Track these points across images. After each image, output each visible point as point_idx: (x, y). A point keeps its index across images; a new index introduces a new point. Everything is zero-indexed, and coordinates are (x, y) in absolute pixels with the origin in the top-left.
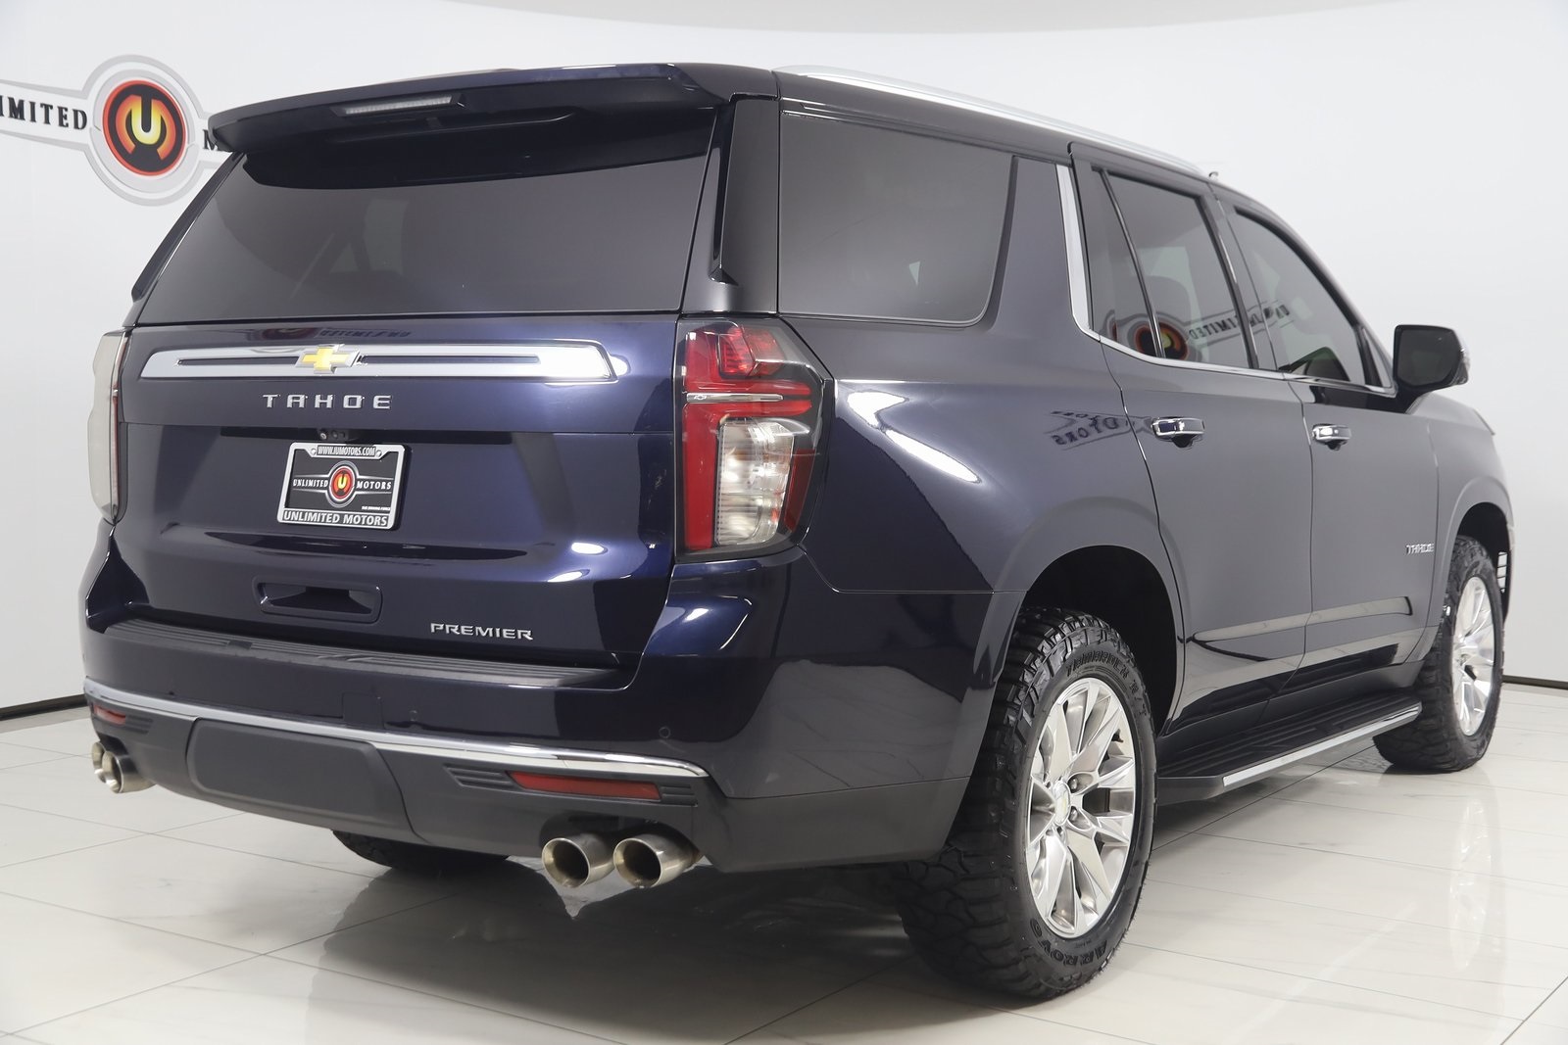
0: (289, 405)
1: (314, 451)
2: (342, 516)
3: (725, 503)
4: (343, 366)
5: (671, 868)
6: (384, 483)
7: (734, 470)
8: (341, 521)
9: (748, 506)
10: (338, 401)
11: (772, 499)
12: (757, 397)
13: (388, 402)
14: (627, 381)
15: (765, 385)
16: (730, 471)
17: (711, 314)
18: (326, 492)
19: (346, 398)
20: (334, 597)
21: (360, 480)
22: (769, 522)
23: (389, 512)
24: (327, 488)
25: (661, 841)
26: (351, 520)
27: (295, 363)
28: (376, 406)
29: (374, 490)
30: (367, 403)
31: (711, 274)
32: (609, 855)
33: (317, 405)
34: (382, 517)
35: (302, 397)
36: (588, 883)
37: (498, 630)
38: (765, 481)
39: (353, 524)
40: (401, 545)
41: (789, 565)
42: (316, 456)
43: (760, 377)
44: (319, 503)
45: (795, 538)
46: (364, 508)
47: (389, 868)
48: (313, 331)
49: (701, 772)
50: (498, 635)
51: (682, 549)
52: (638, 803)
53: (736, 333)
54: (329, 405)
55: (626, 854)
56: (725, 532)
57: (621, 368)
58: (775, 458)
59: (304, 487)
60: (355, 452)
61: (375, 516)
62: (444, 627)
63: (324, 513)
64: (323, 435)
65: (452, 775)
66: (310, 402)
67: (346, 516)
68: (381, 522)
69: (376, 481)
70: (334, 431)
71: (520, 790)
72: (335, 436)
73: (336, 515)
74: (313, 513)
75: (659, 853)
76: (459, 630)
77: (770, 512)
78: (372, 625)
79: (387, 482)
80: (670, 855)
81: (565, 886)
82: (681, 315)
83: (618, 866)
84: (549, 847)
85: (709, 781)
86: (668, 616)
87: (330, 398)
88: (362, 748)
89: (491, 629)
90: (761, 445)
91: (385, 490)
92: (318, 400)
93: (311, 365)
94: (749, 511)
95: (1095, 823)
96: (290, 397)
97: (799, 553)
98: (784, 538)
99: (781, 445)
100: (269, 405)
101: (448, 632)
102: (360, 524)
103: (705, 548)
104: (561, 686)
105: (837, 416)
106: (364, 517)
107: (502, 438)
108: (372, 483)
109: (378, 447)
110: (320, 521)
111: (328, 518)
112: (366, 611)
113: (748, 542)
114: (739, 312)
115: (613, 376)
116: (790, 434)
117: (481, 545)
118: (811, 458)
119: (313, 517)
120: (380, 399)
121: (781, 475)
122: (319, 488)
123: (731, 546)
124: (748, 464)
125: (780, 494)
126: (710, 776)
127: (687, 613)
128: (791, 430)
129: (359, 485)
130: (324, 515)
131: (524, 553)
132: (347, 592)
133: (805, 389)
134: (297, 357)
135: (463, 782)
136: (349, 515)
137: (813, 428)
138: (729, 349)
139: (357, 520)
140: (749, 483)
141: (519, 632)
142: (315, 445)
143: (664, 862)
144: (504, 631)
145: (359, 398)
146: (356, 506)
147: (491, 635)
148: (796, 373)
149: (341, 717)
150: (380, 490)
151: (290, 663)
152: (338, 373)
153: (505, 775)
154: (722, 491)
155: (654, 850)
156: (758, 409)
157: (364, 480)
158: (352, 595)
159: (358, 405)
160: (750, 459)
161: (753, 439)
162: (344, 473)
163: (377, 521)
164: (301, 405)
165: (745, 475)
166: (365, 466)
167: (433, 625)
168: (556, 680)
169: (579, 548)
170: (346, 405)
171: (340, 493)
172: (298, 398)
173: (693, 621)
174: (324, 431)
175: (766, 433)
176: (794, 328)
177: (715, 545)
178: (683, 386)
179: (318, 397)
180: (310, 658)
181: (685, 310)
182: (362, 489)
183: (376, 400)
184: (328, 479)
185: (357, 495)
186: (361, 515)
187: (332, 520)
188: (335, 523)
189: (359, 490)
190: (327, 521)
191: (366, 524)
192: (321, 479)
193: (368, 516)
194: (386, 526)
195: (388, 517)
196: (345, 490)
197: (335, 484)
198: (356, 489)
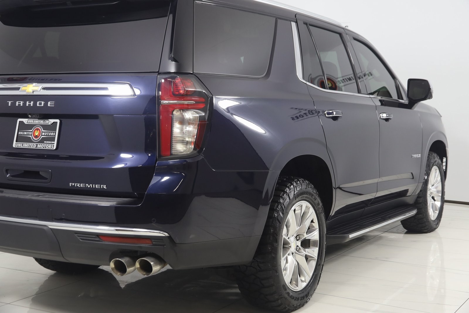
0: (17, 105)
1: (26, 122)
2: (37, 145)
3: (175, 140)
4: (37, 91)
5: (156, 269)
6: (52, 133)
7: (178, 128)
8: (37, 147)
9: (183, 140)
10: (35, 104)
11: (192, 138)
12: (186, 102)
13: (53, 104)
14: (140, 97)
15: (189, 98)
16: (177, 129)
17: (170, 73)
18: (31, 136)
19: (38, 103)
20: (35, 174)
21: (44, 132)
22: (191, 146)
23: (54, 143)
24: (31, 135)
25: (153, 259)
26: (40, 146)
27: (19, 90)
28: (49, 105)
29: (49, 135)
30: (46, 104)
31: (170, 58)
32: (134, 264)
33: (27, 105)
34: (52, 145)
35: (22, 102)
36: (126, 275)
37: (94, 185)
38: (189, 132)
39: (41, 148)
40: (59, 155)
41: (198, 161)
42: (27, 123)
43: (187, 95)
44: (29, 140)
45: (199, 152)
46: (45, 142)
47: (56, 272)
48: (26, 78)
49: (166, 234)
50: (94, 187)
51: (160, 156)
52: (145, 245)
53: (178, 80)
54: (32, 105)
55: (140, 264)
56: (175, 150)
57: (138, 92)
58: (192, 124)
59: (23, 135)
60: (42, 122)
61: (49, 145)
62: (75, 184)
63: (30, 144)
64: (30, 116)
65: (77, 237)
66: (25, 104)
67: (38, 145)
68: (51, 147)
69: (49, 132)
70: (34, 114)
71: (102, 242)
72: (34, 116)
73: (35, 145)
74: (26, 144)
75: (152, 263)
76: (80, 185)
77: (191, 143)
78: (48, 184)
79: (53, 133)
80: (156, 264)
81: (118, 275)
82: (159, 73)
83: (137, 268)
84: (113, 262)
85: (170, 238)
86: (155, 180)
87: (32, 102)
88: (45, 228)
89: (91, 185)
90: (187, 119)
91: (53, 136)
92: (28, 103)
93: (25, 91)
94: (183, 142)
95: (305, 251)
96: (17, 102)
97: (201, 157)
98: (195, 152)
99: (195, 119)
100: (10, 105)
101: (76, 186)
102: (44, 148)
103: (168, 155)
104: (117, 205)
105: (214, 109)
106: (45, 145)
107: (95, 117)
109: (50, 120)
110: (29, 147)
111: (32, 146)
112: (46, 179)
113: (183, 153)
114: (180, 72)
115: (135, 95)
116: (198, 115)
117: (87, 155)
118: (206, 123)
119: (26, 145)
120: (50, 103)
121: (195, 130)
122: (28, 135)
123: (177, 155)
124: (183, 126)
125: (194, 136)
126: (170, 236)
127: (162, 178)
128: (198, 114)
129: (43, 134)
130: (30, 145)
131: (103, 158)
132: (39, 172)
133: (203, 100)
134: (20, 88)
135: (82, 239)
136: (39, 145)
137: (206, 113)
138: (176, 85)
139: (42, 146)
140: (183, 132)
141: (102, 186)
142: (27, 120)
143: (154, 266)
144: (96, 185)
145: (43, 103)
146: (42, 141)
147: (91, 187)
148: (200, 94)
149: (37, 217)
150: (51, 135)
151: (18, 198)
152: (35, 93)
153: (96, 237)
154: (174, 135)
155: (150, 262)
156: (187, 107)
157: (45, 132)
158: (41, 173)
159: (42, 105)
160: (184, 124)
161: (185, 117)
162: (37, 129)
163: (50, 146)
164: (22, 105)
165: (182, 130)
166: (45, 127)
167: (70, 184)
168: (115, 202)
169: (123, 156)
170: (38, 105)
171: (36, 137)
172: (20, 103)
173: (164, 181)
174: (30, 114)
175: (189, 115)
176: (199, 78)
177: (171, 154)
178: (159, 98)
179: (28, 102)
180: (25, 196)
181: (160, 71)
182: (44, 135)
183: (49, 103)
184: (32, 132)
185: (42, 137)
186: (44, 145)
187: (33, 146)
188: (34, 148)
189: (43, 135)
190: (32, 147)
191: (46, 148)
192: (29, 132)
193: (47, 145)
194: (53, 148)
195: (54, 145)
196: (38, 136)
197: (34, 134)
198: (42, 135)
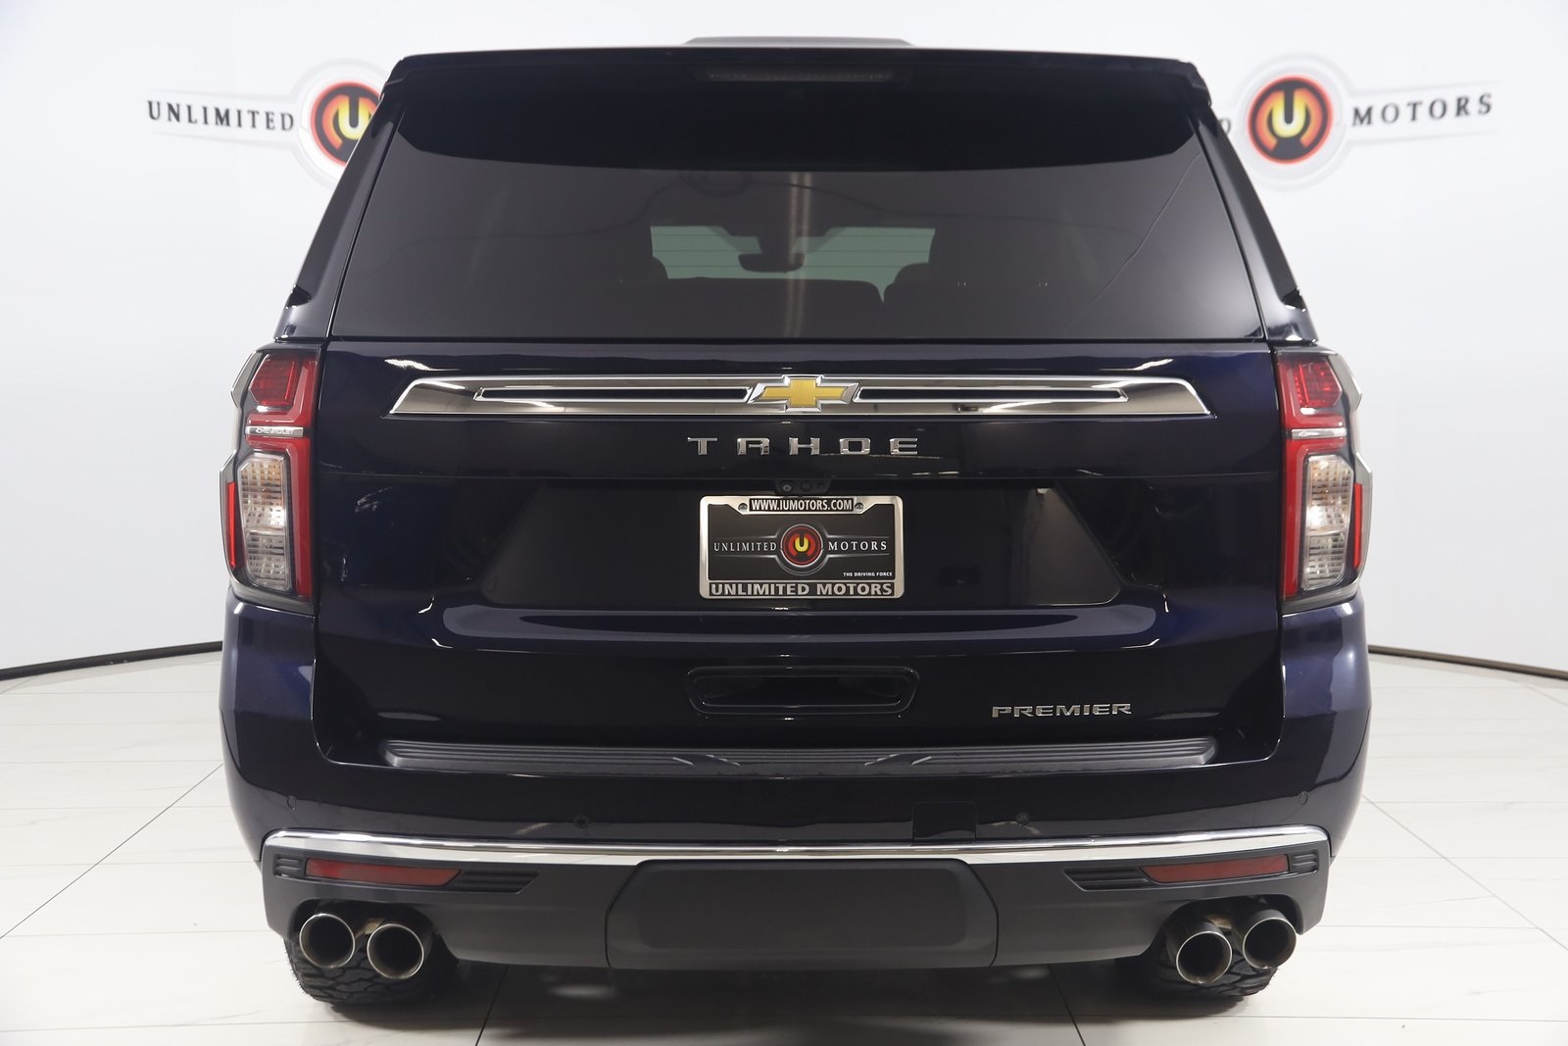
0: (741, 451)
1: (745, 507)
2: (813, 586)
6: (876, 543)
8: (813, 592)
10: (830, 446)
13: (913, 445)
18: (775, 556)
19: (843, 442)
21: (830, 540)
23: (893, 578)
24: (776, 552)
26: (826, 589)
28: (895, 451)
29: (859, 551)
30: (880, 448)
33: (792, 451)
35: (766, 441)
39: (834, 594)
42: (749, 513)
44: (766, 571)
46: (848, 574)
50: (1087, 713)
54: (814, 451)
59: (737, 553)
60: (818, 505)
61: (869, 584)
63: (781, 583)
64: (786, 488)
65: (1073, 882)
66: (780, 445)
67: (820, 586)
68: (882, 590)
69: (860, 541)
71: (1155, 886)
72: (808, 488)
73: (802, 585)
74: (761, 584)
79: (877, 540)
84: (1185, 944)
87: (815, 442)
91: (880, 551)
92: (794, 445)
96: (741, 441)
100: (703, 451)
101: (1016, 714)
102: (847, 594)
106: (852, 586)
108: (854, 543)
109: (857, 498)
110: (777, 595)
111: (790, 589)
119: (762, 589)
120: (900, 443)
122: (762, 552)
129: (833, 546)
130: (781, 586)
135: (1086, 887)
136: (824, 585)
139: (840, 590)
141: (1115, 706)
142: (744, 499)
145: (865, 442)
146: (833, 571)
147: (1077, 713)
150: (870, 551)
153: (1139, 872)
157: (840, 540)
159: (865, 451)
162: (802, 532)
164: (762, 450)
166: (838, 523)
167: (995, 709)
170: (844, 451)
171: (801, 558)
172: (758, 442)
174: (788, 481)
179: (793, 441)
182: (839, 551)
183: (894, 444)
184: (777, 541)
185: (830, 559)
186: (845, 584)
187: (796, 591)
188: (803, 595)
189: (833, 552)
190: (789, 593)
191: (856, 593)
192: (763, 541)
193: (858, 584)
194: (892, 594)
195: (893, 584)
196: (809, 554)
197: (790, 545)
198: (827, 552)
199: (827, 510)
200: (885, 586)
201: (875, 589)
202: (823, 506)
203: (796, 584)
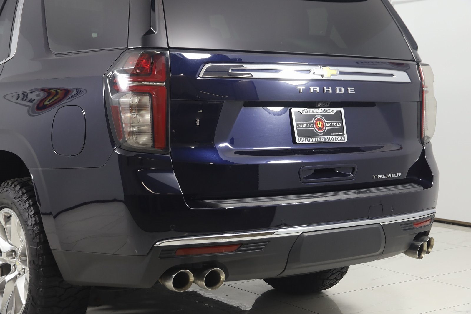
0: (311, 91)
1: (303, 112)
2: (325, 138)
8: (325, 140)
10: (334, 90)
18: (312, 128)
19: (338, 89)
21: (327, 123)
23: (344, 135)
24: (313, 127)
26: (329, 139)
28: (350, 92)
29: (334, 126)
34: (342, 137)
35: (318, 88)
39: (330, 141)
46: (333, 134)
50: (392, 176)
59: (303, 127)
60: (322, 111)
61: (339, 137)
62: (378, 176)
63: (316, 138)
68: (342, 139)
70: (324, 102)
73: (322, 138)
74: (312, 138)
76: (382, 176)
78: (353, 179)
79: (339, 123)
91: (339, 126)
96: (311, 88)
100: (302, 91)
101: (379, 178)
102: (333, 140)
106: (334, 138)
108: (333, 124)
109: (332, 109)
110: (316, 141)
111: (319, 140)
119: (312, 140)
120: (350, 89)
122: (310, 127)
129: (327, 125)
139: (331, 139)
141: (397, 174)
142: (303, 109)
145: (343, 89)
146: (329, 133)
150: (337, 126)
157: (329, 123)
164: (317, 92)
167: (374, 176)
171: (320, 129)
172: (316, 89)
179: (325, 88)
182: (329, 127)
184: (313, 123)
185: (327, 129)
186: (332, 137)
188: (322, 141)
189: (328, 127)
191: (336, 140)
192: (309, 123)
193: (336, 137)
194: (345, 140)
195: (344, 137)
196: (322, 127)
197: (317, 125)
198: (326, 127)
199: (325, 113)
200: (342, 138)
201: (340, 139)
202: (324, 111)
203: (320, 137)
